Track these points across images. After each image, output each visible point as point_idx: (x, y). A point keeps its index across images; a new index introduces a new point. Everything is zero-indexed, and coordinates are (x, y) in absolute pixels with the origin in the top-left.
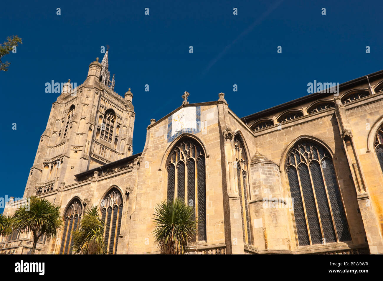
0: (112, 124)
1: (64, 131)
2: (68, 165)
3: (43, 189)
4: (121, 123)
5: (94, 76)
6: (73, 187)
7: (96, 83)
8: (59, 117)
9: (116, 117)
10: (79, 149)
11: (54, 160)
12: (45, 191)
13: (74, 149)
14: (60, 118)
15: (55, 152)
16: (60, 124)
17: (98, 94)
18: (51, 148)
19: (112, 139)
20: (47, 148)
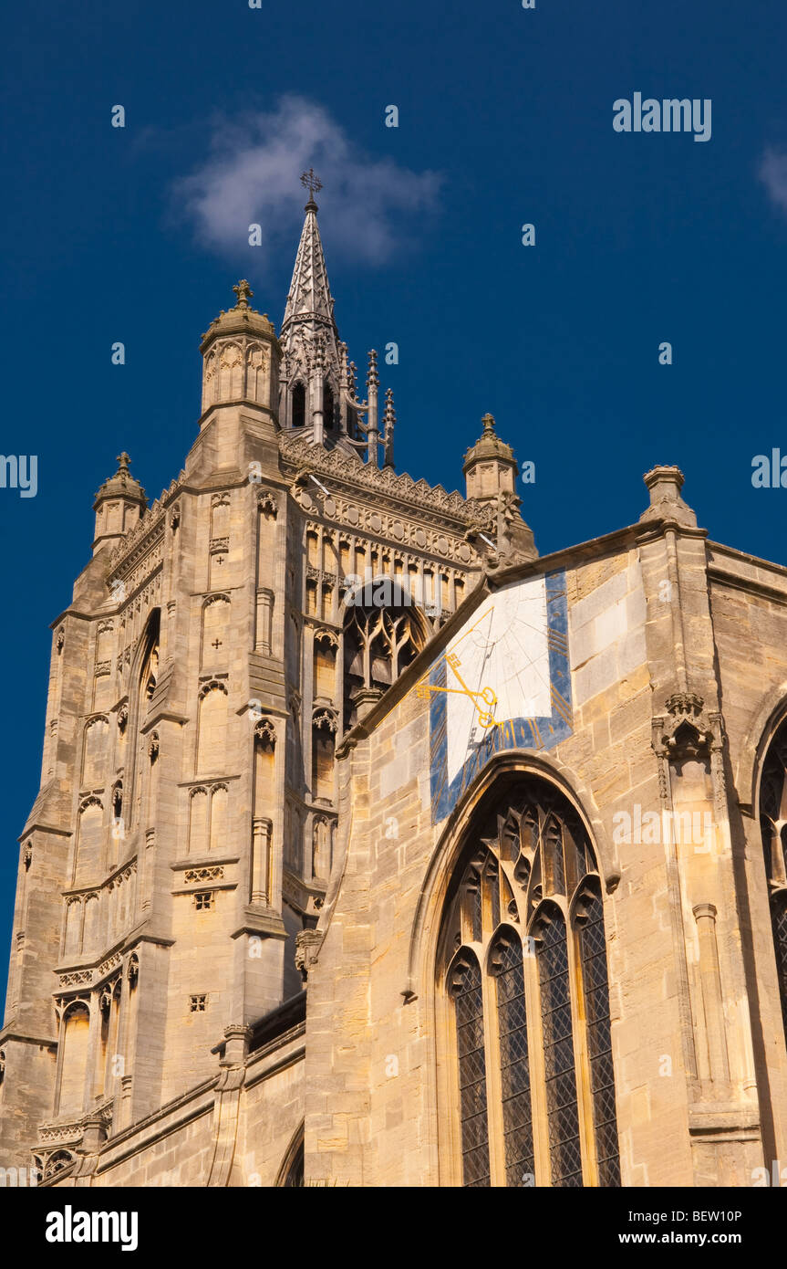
2: (170, 993)
5: (238, 404)
7: (255, 449)
8: (97, 703)
10: (217, 882)
11: (111, 969)
13: (192, 885)
14: (104, 704)
15: (110, 920)
16: (110, 743)
17: (275, 514)
18: (82, 898)
20: (64, 901)
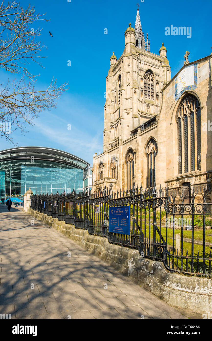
0: (152, 82)
1: (118, 99)
2: (125, 125)
3: (114, 144)
4: (159, 80)
8: (112, 88)
9: (155, 75)
10: (130, 111)
11: (116, 122)
13: (127, 112)
15: (115, 117)
16: (114, 93)
18: (112, 114)
19: (154, 96)
20: (110, 114)
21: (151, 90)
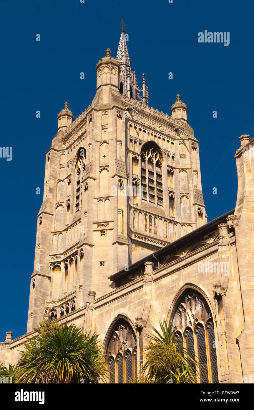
0: (158, 169)
1: (75, 200)
2: (93, 261)
3: (58, 310)
4: (174, 165)
5: (109, 85)
6: (112, 298)
7: (115, 98)
8: (60, 176)
9: (164, 155)
10: (107, 227)
11: (68, 255)
12: (62, 314)
13: (99, 228)
14: (63, 176)
15: (67, 240)
16: (65, 188)
17: (121, 118)
18: (57, 234)
19: (164, 199)
20: (52, 235)
21: (155, 185)
